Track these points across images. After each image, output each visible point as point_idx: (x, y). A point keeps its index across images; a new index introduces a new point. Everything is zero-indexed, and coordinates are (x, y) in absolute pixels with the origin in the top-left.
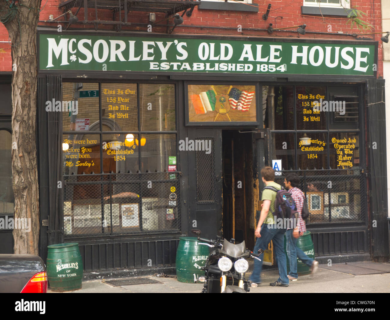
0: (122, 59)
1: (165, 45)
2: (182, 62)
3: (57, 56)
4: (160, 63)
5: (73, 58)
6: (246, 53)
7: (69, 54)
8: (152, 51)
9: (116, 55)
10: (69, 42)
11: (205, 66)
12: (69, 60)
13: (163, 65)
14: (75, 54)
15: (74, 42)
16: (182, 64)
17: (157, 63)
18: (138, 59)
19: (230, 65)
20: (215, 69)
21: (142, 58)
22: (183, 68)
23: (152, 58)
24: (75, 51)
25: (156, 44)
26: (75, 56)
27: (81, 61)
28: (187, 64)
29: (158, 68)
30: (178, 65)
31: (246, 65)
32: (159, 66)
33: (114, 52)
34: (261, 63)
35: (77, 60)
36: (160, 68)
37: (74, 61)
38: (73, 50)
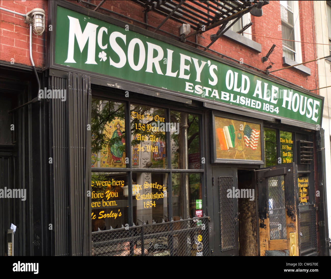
0: (159, 71)
1: (200, 64)
2: (213, 87)
3: (82, 48)
4: (195, 85)
5: (103, 56)
6: (258, 90)
7: (98, 50)
8: (188, 68)
9: (153, 64)
10: (98, 30)
11: (230, 96)
12: (97, 59)
13: (197, 87)
14: (105, 51)
15: (104, 32)
16: (212, 90)
17: (192, 84)
18: (174, 75)
19: (247, 99)
20: (236, 102)
21: (178, 74)
22: (213, 96)
23: (187, 77)
24: (106, 47)
25: (192, 60)
26: (105, 54)
27: (112, 63)
28: (216, 91)
29: (192, 91)
30: (209, 91)
31: (258, 102)
32: (194, 88)
33: (151, 60)
34: (266, 102)
35: (108, 61)
36: (194, 91)
37: (104, 60)
38: (104, 45)
